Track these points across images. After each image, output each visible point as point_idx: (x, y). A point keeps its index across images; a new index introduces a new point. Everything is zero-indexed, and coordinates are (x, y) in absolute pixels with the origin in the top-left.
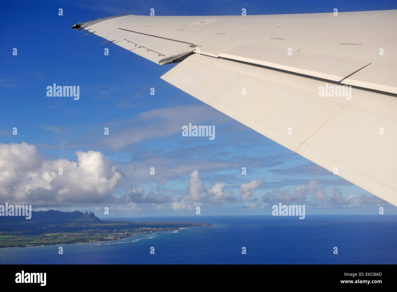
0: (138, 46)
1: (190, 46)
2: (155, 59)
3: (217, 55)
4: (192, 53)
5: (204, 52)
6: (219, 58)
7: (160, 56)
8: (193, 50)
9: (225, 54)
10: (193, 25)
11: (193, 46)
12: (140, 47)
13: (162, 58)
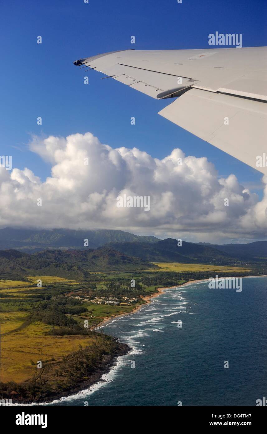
0: (136, 81)
1: (188, 81)
2: (153, 94)
3: (216, 90)
4: (190, 88)
5: (202, 87)
6: (218, 92)
7: (158, 91)
8: (192, 84)
9: (223, 89)
10: (192, 59)
11: (191, 80)
12: (138, 82)
13: (160, 92)
